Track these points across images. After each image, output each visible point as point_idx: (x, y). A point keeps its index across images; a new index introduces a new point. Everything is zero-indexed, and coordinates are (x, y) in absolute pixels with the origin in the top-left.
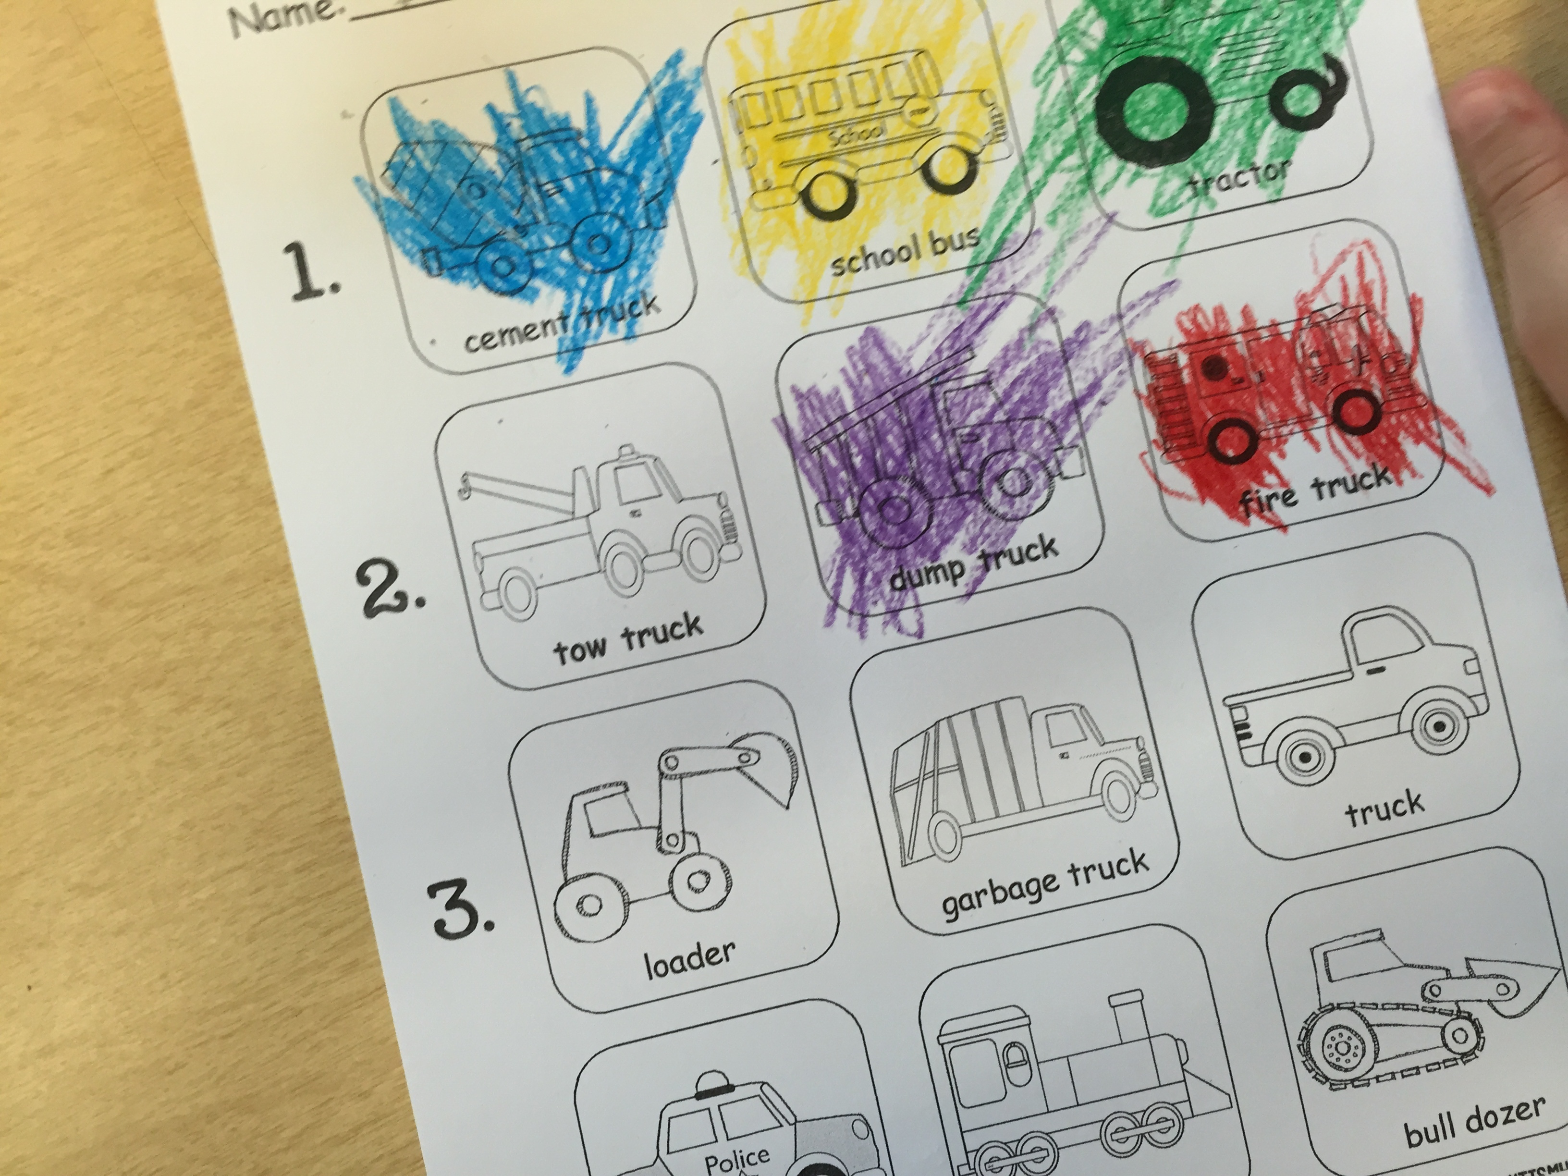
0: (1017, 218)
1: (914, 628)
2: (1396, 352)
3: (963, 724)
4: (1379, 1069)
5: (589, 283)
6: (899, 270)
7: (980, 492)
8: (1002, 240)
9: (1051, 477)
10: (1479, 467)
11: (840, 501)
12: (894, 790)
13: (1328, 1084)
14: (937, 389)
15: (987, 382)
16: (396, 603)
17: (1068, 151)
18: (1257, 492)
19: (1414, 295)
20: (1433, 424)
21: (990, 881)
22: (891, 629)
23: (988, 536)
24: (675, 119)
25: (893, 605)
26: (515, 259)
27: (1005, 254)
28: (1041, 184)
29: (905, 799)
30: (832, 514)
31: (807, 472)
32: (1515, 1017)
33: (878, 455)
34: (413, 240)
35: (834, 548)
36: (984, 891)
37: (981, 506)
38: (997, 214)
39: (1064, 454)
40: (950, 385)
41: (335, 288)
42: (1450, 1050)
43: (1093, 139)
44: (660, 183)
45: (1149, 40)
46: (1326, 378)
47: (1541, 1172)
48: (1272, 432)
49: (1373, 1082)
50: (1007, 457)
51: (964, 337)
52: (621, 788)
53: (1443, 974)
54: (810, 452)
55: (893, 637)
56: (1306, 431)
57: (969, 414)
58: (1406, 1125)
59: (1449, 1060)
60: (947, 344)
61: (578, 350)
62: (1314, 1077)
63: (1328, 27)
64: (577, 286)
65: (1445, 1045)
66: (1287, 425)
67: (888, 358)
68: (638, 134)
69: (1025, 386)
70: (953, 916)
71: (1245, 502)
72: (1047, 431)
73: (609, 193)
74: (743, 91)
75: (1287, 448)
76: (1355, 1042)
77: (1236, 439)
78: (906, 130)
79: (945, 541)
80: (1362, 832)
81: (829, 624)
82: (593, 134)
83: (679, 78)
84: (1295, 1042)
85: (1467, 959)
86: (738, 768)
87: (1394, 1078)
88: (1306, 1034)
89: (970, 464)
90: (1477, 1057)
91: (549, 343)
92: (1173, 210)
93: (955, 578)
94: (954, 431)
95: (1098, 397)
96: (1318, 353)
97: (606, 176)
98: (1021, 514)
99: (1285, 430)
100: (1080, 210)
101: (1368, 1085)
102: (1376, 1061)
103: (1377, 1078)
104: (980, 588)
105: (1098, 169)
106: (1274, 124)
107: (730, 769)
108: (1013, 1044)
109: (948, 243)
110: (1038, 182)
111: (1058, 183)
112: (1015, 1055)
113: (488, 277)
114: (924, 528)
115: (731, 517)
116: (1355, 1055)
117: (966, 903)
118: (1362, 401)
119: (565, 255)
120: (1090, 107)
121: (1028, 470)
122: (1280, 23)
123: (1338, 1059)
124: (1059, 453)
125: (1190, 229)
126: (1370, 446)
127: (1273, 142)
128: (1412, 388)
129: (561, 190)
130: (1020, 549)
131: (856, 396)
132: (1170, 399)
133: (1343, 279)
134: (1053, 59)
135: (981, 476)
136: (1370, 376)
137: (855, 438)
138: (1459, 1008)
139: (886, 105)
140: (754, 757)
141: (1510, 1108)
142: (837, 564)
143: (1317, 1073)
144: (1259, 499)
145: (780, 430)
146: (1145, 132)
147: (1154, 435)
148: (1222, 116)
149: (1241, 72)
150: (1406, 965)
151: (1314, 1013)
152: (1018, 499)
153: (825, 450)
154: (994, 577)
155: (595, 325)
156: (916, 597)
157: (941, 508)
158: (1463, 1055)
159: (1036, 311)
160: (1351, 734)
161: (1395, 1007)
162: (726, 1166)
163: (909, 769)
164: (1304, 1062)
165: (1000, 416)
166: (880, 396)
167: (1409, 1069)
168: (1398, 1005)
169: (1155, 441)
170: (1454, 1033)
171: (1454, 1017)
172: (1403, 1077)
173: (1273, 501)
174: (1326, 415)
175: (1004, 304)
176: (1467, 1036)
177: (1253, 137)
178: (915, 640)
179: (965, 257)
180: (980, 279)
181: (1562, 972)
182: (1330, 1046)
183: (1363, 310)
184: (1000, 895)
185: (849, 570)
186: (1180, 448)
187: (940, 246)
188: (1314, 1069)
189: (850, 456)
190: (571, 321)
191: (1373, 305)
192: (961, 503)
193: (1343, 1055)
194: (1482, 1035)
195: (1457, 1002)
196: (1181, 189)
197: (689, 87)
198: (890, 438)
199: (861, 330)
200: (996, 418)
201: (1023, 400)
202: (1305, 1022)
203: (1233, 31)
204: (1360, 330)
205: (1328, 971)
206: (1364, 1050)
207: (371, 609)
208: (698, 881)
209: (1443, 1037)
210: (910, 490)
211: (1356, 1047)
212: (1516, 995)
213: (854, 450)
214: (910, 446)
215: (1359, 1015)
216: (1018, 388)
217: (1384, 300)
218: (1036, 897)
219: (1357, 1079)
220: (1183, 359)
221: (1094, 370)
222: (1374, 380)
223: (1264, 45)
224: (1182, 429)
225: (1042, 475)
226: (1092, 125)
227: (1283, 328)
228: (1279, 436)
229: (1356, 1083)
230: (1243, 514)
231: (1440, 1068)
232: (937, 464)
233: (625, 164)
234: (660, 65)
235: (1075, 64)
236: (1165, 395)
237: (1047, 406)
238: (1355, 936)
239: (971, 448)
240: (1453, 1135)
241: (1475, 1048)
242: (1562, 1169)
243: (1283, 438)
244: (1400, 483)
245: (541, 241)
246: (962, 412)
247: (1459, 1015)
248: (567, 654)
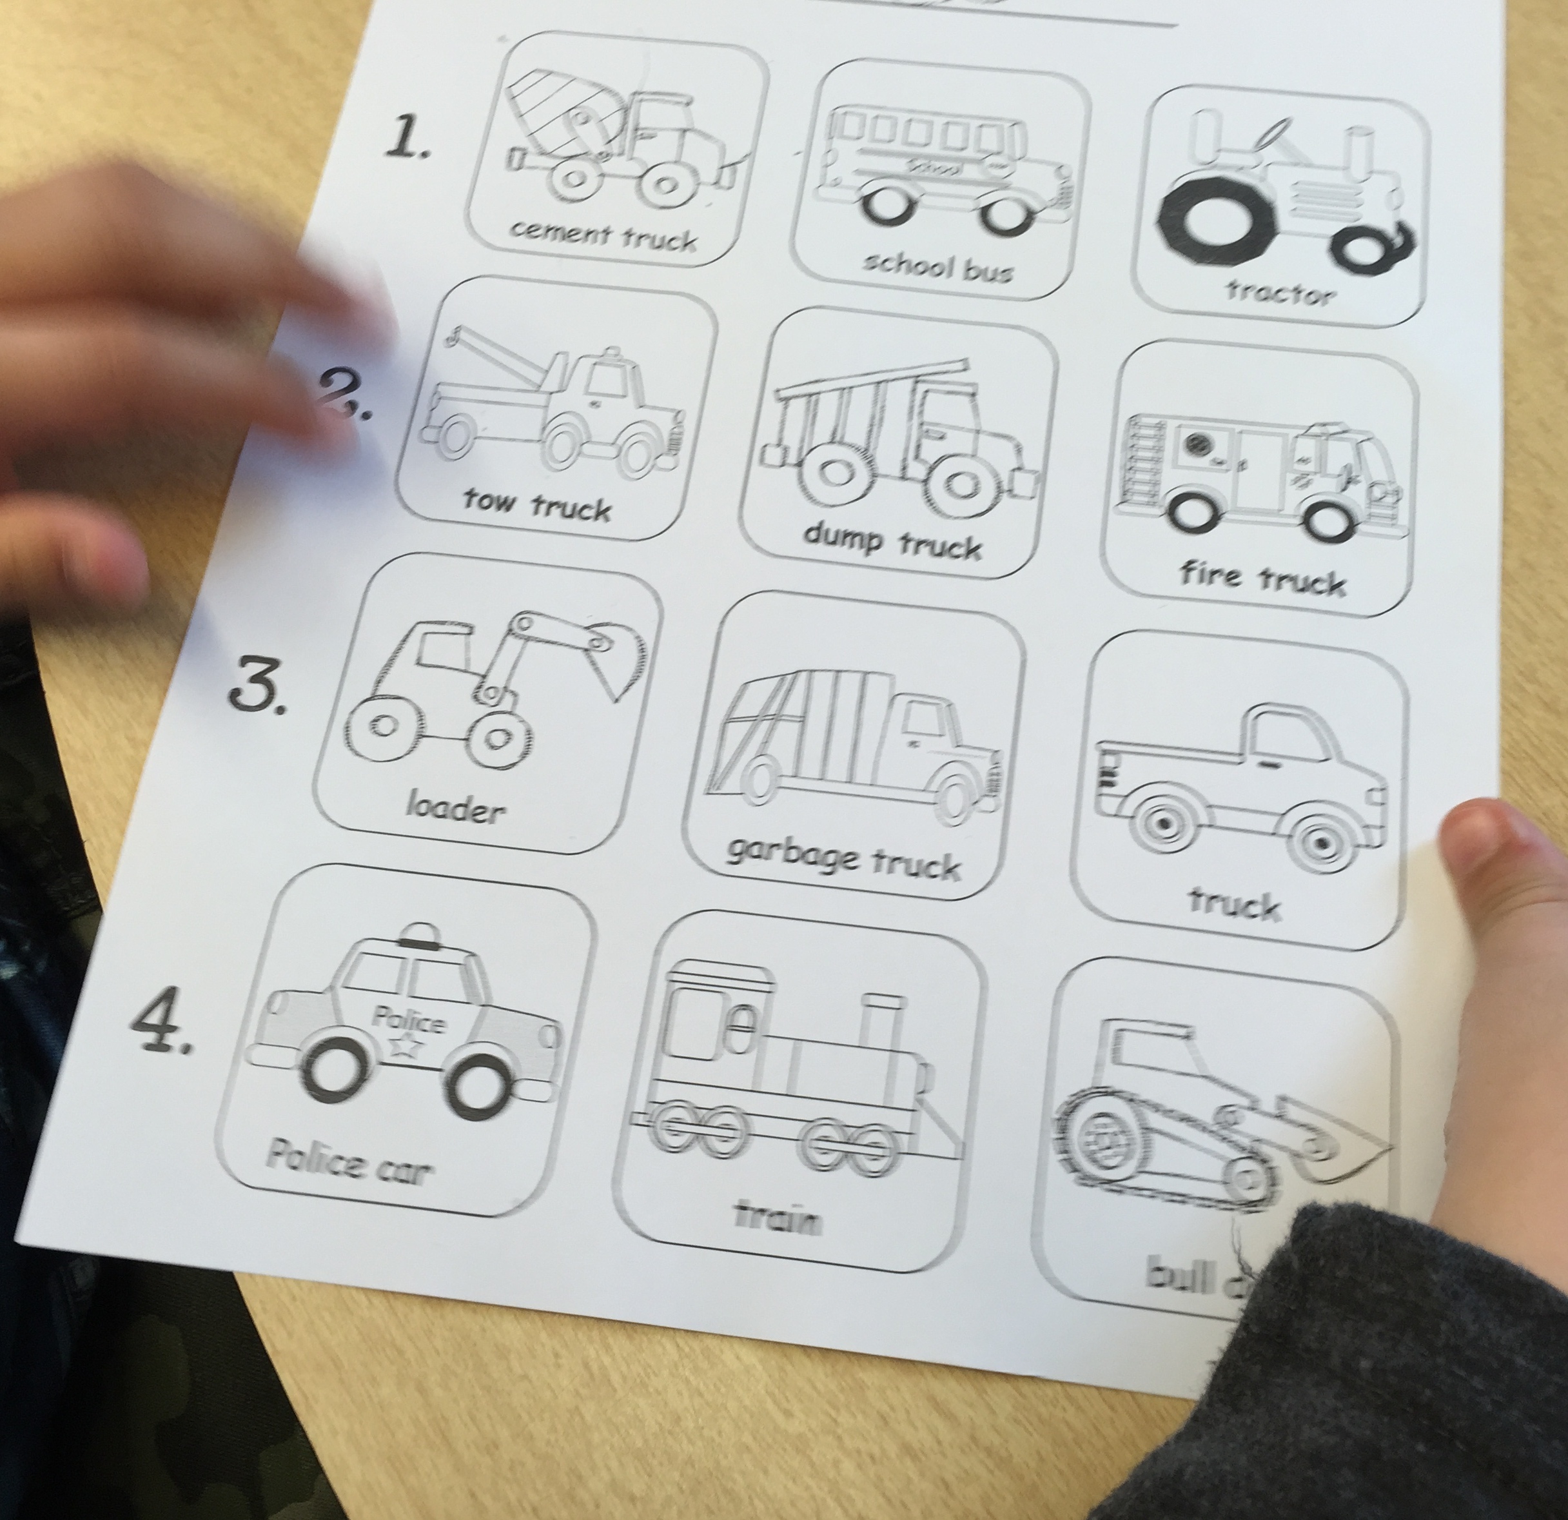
3: (823, 682)
4: (1141, 1180)
6: (926, 280)
7: (925, 483)
9: (1000, 488)
12: (729, 720)
13: (1076, 1174)
14: (919, 384)
15: (972, 394)
18: (1203, 563)
21: (789, 838)
22: (790, 574)
25: (799, 553)
26: (589, 177)
27: (1031, 296)
29: (737, 732)
32: (1320, 1184)
34: (509, 139)
36: (779, 846)
37: (922, 494)
39: (1021, 476)
40: (934, 384)
41: (424, 154)
42: (1230, 1190)
43: (1150, 226)
44: (742, 155)
45: (1234, 167)
46: (1309, 482)
48: (1236, 516)
49: (1128, 1192)
50: (964, 460)
51: (963, 349)
52: (466, 630)
53: (1247, 1102)
54: (777, 402)
57: (942, 415)
58: (1152, 1256)
59: (1227, 1201)
62: (1063, 1161)
65: (1227, 1183)
70: (737, 859)
71: (1188, 570)
72: (1012, 450)
74: (848, 109)
76: (1121, 1139)
77: (1197, 512)
78: (979, 176)
80: (1201, 919)
84: (1053, 1113)
85: (1281, 1096)
86: (586, 650)
87: (1156, 1196)
88: (1068, 1111)
89: (925, 456)
91: (584, 248)
93: (870, 548)
94: (921, 423)
96: (1308, 461)
98: (958, 514)
99: (1250, 518)
101: (1122, 1193)
102: (1139, 1170)
103: (1135, 1189)
106: (1330, 261)
107: (577, 648)
108: (744, 1007)
109: (981, 274)
112: (743, 1019)
114: (857, 498)
115: (681, 433)
116: (1118, 1154)
117: (755, 851)
118: (1339, 514)
119: (633, 186)
120: (1157, 202)
121: (980, 478)
122: (1364, 187)
123: (1096, 1151)
124: (1016, 473)
126: (1332, 556)
128: (1395, 518)
130: (944, 544)
132: (1144, 459)
135: (933, 469)
136: (1354, 495)
138: (1257, 1147)
139: (969, 153)
140: (605, 646)
143: (1067, 1157)
144: (1204, 571)
145: (759, 374)
146: (1201, 234)
147: (1116, 483)
148: (1280, 242)
150: (1206, 1076)
151: (1085, 1090)
152: (960, 501)
153: (793, 403)
154: (909, 560)
155: (632, 245)
156: (824, 553)
157: (882, 484)
158: (1245, 1204)
160: (1222, 817)
161: (1180, 1117)
162: (397, 1021)
163: (751, 704)
164: (1056, 1139)
165: (972, 424)
166: (865, 375)
167: (1177, 1194)
168: (1186, 1117)
169: (1116, 489)
170: (1241, 1173)
171: (1246, 1154)
172: (1164, 1199)
173: (1218, 578)
174: (1297, 515)
176: (1256, 1182)
179: (993, 288)
181: (1392, 1154)
182: (1091, 1133)
183: (1368, 436)
184: (793, 854)
186: (1139, 503)
187: (972, 273)
188: (1064, 1151)
189: (814, 416)
190: (613, 237)
191: (1378, 436)
192: (903, 486)
193: (1103, 1147)
194: (1275, 1190)
195: (1255, 1139)
196: (1219, 287)
200: (966, 425)
202: (1072, 1096)
204: (1358, 453)
205: (1116, 1051)
206: (1130, 1152)
208: (498, 739)
209: (1226, 1173)
210: (859, 462)
212: (1327, 1159)
213: (821, 411)
214: (875, 424)
215: (1137, 1110)
218: (829, 869)
219: (1111, 1181)
220: (1171, 428)
224: (1148, 488)
226: (1154, 216)
229: (1109, 1186)
230: (1182, 581)
231: (1211, 1206)
236: (1141, 453)
238: (1159, 1024)
239: (932, 442)
241: (1262, 1201)
244: (1354, 598)
245: (618, 169)
246: (937, 411)
247: (1253, 1155)
248: (475, 500)
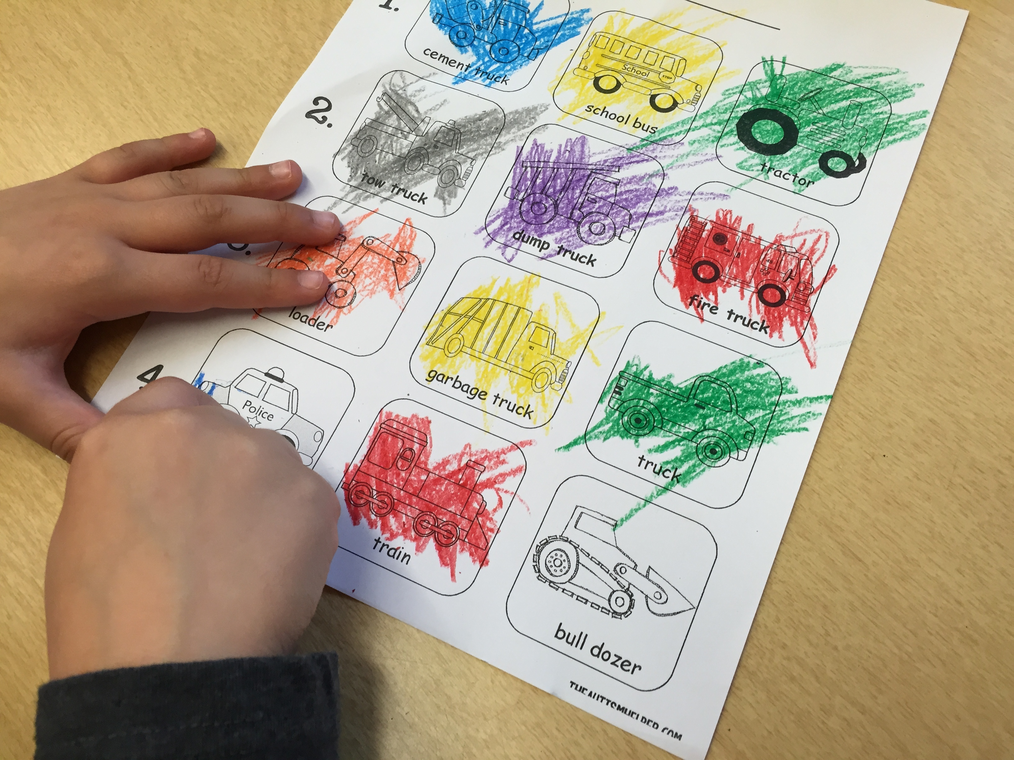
0: (677, 134)
1: (509, 257)
2: (809, 283)
4: (568, 586)
5: (488, 61)
6: (614, 123)
7: (580, 223)
8: (665, 138)
9: (615, 235)
10: (815, 353)
11: (519, 192)
12: (449, 312)
13: (538, 574)
14: (593, 174)
15: (616, 185)
16: (321, 119)
17: (719, 123)
18: (702, 298)
19: (834, 266)
20: (805, 323)
21: (458, 376)
22: (500, 251)
23: (570, 241)
24: (568, 29)
25: (508, 243)
26: (468, 36)
27: (662, 143)
28: (697, 128)
29: (451, 319)
30: (512, 194)
31: (515, 173)
32: (654, 614)
33: (549, 184)
34: (437, 9)
35: (503, 207)
36: (452, 379)
37: (576, 228)
38: (671, 128)
39: (627, 230)
40: (600, 176)
41: (396, 9)
42: (610, 605)
43: (733, 125)
44: (544, 45)
45: (784, 106)
46: (768, 273)
47: (613, 705)
48: (727, 279)
49: (560, 590)
50: (602, 217)
51: (620, 163)
52: (343, 238)
53: (633, 565)
54: (523, 166)
55: (498, 254)
56: (742, 288)
57: (599, 191)
58: (561, 624)
59: (606, 609)
60: (611, 160)
61: (465, 79)
62: (534, 566)
63: (870, 144)
64: (483, 60)
65: (609, 600)
66: (735, 281)
67: (582, 152)
68: (550, 26)
69: (631, 195)
70: (430, 379)
71: (693, 299)
72: (627, 217)
73: (522, 37)
74: (602, 34)
75: (728, 289)
76: (565, 564)
77: (708, 272)
78: (656, 79)
79: (549, 232)
80: (641, 471)
81: (476, 233)
82: (533, 15)
83: (582, 17)
84: (537, 542)
85: (650, 567)
86: (394, 262)
87: (572, 596)
88: (545, 544)
89: (584, 210)
90: (621, 619)
91: (456, 71)
92: (748, 170)
93: (542, 248)
94: (587, 193)
95: (659, 217)
96: (771, 262)
97: (526, 31)
98: (590, 242)
99: (733, 282)
100: (707, 147)
101: (557, 590)
102: (569, 581)
103: (564, 590)
104: (549, 259)
105: (726, 137)
106: (818, 165)
107: (390, 260)
108: (411, 449)
109: (642, 126)
110: (695, 127)
111: (705, 132)
112: (409, 455)
113: (453, 34)
114: (545, 222)
115: (471, 170)
116: (561, 571)
117: (440, 378)
118: (778, 293)
119: (488, 47)
120: (740, 114)
121: (607, 227)
122: (847, 132)
123: (551, 566)
124: (625, 229)
125: (750, 181)
126: (767, 312)
127: (812, 171)
128: (806, 302)
129: (505, 25)
130: (578, 255)
131: (558, 158)
132: (690, 239)
133: (805, 241)
134: (738, 90)
135: (585, 217)
136: (789, 285)
137: (544, 172)
138: (629, 587)
139: (656, 68)
140: (404, 262)
141: (620, 658)
142: (499, 213)
143: (536, 565)
144: (701, 301)
145: (517, 151)
146: (757, 136)
147: (672, 247)
148: (795, 149)
149: (816, 139)
150: (617, 547)
151: (556, 536)
152: (593, 235)
153: (529, 169)
154: (559, 258)
155: (478, 75)
156: (520, 245)
157: (558, 219)
158: (615, 612)
159: (658, 170)
160: (667, 425)
161: (597, 563)
162: (253, 410)
163: (460, 309)
164: (534, 555)
165: (612, 200)
166: (567, 163)
167: (582, 598)
168: (600, 563)
169: (671, 250)
170: (617, 598)
171: (623, 590)
172: (577, 599)
173: (706, 306)
174: (756, 288)
175: (647, 160)
176: (623, 604)
177: (804, 164)
178: (506, 262)
179: (645, 135)
180: (643, 146)
181: (695, 610)
182: (552, 557)
183: (806, 257)
184: (457, 384)
185: (501, 218)
186: (680, 259)
187: (637, 125)
188: (536, 562)
189: (537, 177)
190: (470, 69)
191: (812, 259)
192: (568, 222)
193: (555, 566)
194: (631, 610)
195: (630, 584)
196: (757, 165)
197: (583, 22)
198: (559, 181)
199: (579, 135)
200: (609, 200)
201: (626, 200)
202: (549, 537)
203: (825, 123)
204: (798, 265)
205: (577, 522)
206: (567, 572)
207: (309, 115)
208: (341, 292)
209: (611, 596)
210: (551, 205)
211: (564, 567)
212: (662, 604)
213: (541, 176)
214: (564, 189)
215: (577, 553)
216: (628, 193)
217: (819, 259)
218: (472, 397)
219: (554, 583)
220: (709, 227)
221: (666, 207)
222: (790, 288)
223: (835, 135)
224: (687, 253)
225: (611, 232)
226: (737, 121)
227: (762, 242)
228: (728, 283)
229: (552, 584)
230: (688, 303)
231: (598, 609)
232: (570, 202)
233: (537, 32)
234: (578, 10)
235: (745, 96)
236: (690, 235)
237: (635, 208)
238: (602, 515)
239: (589, 204)
240: (581, 648)
241: (623, 613)
242: (625, 713)
243: (730, 285)
244: (771, 336)
245: (483, 36)
246: (597, 189)
247: (627, 591)
248: (367, 178)
